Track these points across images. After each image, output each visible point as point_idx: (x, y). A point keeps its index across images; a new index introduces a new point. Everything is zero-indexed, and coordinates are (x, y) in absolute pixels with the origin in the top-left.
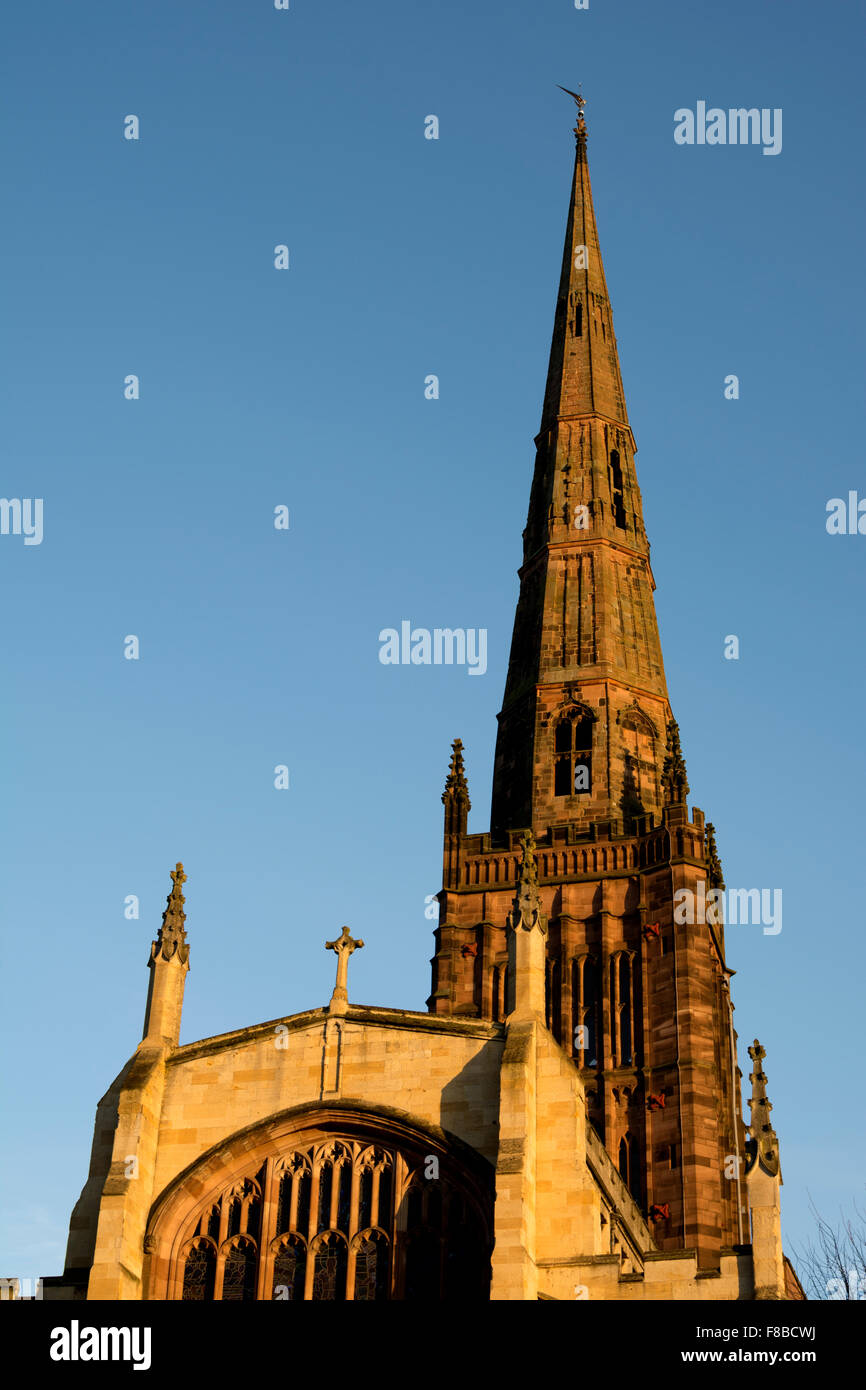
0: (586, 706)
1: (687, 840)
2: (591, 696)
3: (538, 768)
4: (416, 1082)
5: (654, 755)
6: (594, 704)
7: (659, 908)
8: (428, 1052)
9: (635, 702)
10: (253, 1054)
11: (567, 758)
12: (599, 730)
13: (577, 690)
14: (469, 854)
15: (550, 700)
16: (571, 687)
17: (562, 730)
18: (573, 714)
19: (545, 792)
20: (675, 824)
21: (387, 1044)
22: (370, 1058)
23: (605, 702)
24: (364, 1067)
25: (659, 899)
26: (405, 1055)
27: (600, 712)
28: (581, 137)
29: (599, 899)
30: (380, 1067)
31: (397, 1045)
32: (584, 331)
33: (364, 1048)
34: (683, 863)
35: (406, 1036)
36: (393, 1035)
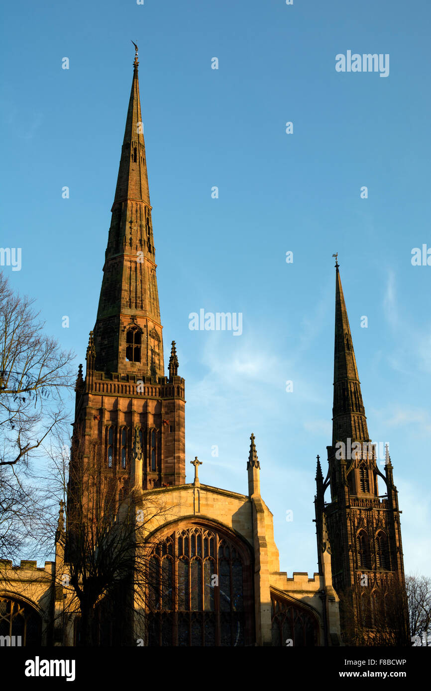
0: (139, 327)
1: (180, 390)
2: (141, 322)
3: (121, 348)
4: (223, 512)
5: (159, 349)
6: (142, 326)
7: (168, 414)
8: (227, 503)
9: (154, 327)
10: (171, 496)
11: (131, 346)
12: (144, 337)
13: (136, 319)
14: (96, 379)
15: (125, 321)
16: (133, 318)
17: (129, 334)
18: (134, 329)
19: (123, 358)
20: (177, 383)
21: (214, 499)
22: (209, 503)
23: (146, 326)
24: (207, 505)
25: (169, 411)
26: (219, 503)
27: (144, 330)
28: (136, 65)
29: (146, 406)
30: (212, 506)
31: (217, 499)
32: (138, 161)
33: (207, 499)
34: (180, 399)
35: (220, 497)
36: (215, 496)
